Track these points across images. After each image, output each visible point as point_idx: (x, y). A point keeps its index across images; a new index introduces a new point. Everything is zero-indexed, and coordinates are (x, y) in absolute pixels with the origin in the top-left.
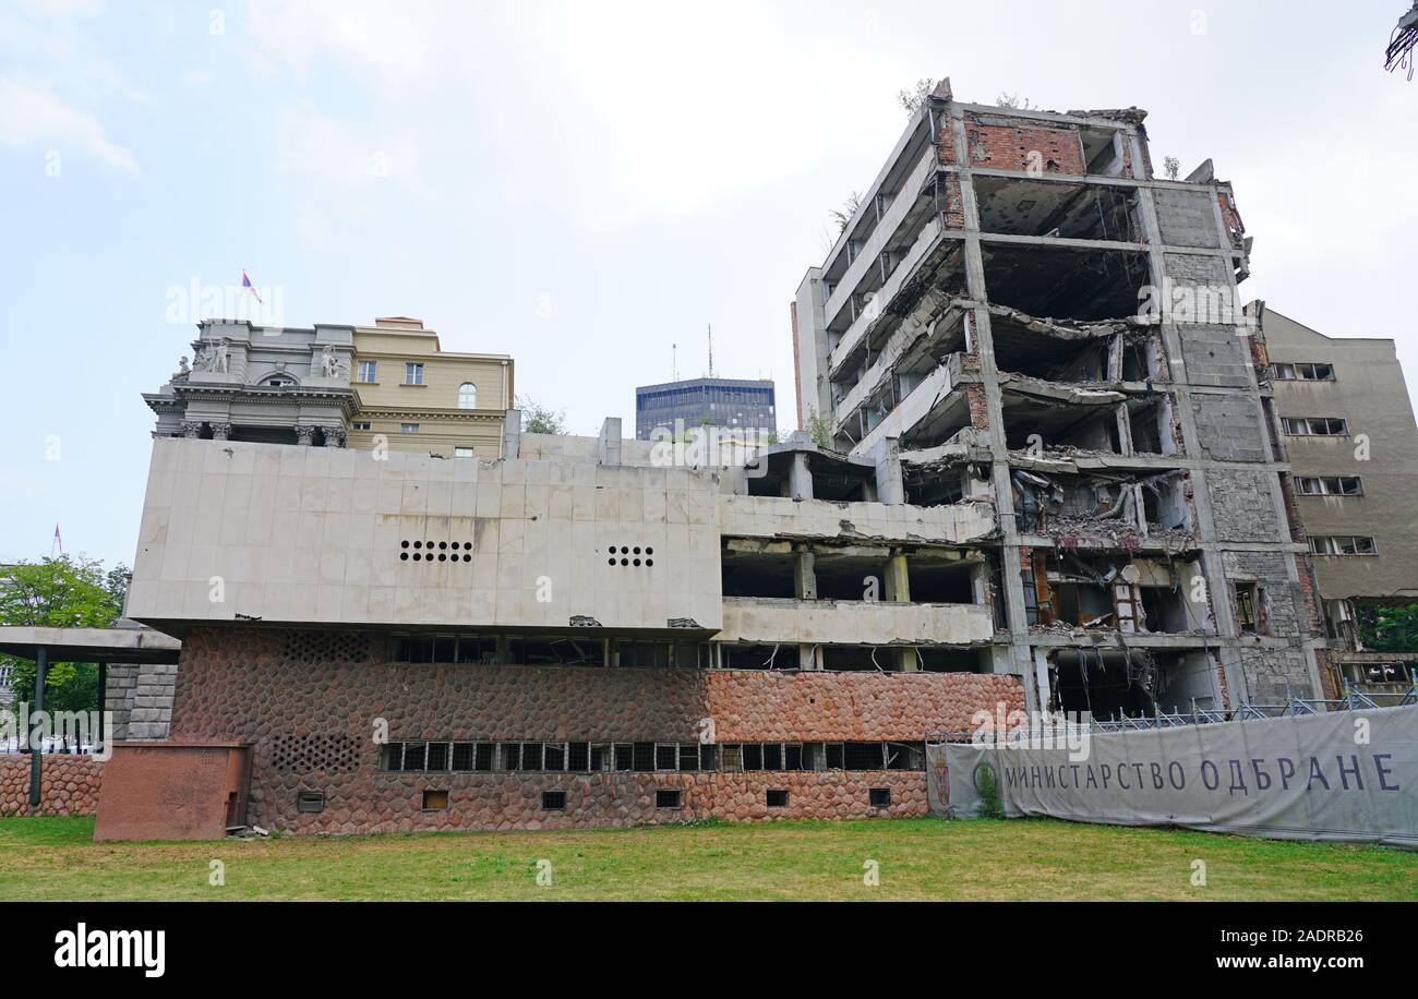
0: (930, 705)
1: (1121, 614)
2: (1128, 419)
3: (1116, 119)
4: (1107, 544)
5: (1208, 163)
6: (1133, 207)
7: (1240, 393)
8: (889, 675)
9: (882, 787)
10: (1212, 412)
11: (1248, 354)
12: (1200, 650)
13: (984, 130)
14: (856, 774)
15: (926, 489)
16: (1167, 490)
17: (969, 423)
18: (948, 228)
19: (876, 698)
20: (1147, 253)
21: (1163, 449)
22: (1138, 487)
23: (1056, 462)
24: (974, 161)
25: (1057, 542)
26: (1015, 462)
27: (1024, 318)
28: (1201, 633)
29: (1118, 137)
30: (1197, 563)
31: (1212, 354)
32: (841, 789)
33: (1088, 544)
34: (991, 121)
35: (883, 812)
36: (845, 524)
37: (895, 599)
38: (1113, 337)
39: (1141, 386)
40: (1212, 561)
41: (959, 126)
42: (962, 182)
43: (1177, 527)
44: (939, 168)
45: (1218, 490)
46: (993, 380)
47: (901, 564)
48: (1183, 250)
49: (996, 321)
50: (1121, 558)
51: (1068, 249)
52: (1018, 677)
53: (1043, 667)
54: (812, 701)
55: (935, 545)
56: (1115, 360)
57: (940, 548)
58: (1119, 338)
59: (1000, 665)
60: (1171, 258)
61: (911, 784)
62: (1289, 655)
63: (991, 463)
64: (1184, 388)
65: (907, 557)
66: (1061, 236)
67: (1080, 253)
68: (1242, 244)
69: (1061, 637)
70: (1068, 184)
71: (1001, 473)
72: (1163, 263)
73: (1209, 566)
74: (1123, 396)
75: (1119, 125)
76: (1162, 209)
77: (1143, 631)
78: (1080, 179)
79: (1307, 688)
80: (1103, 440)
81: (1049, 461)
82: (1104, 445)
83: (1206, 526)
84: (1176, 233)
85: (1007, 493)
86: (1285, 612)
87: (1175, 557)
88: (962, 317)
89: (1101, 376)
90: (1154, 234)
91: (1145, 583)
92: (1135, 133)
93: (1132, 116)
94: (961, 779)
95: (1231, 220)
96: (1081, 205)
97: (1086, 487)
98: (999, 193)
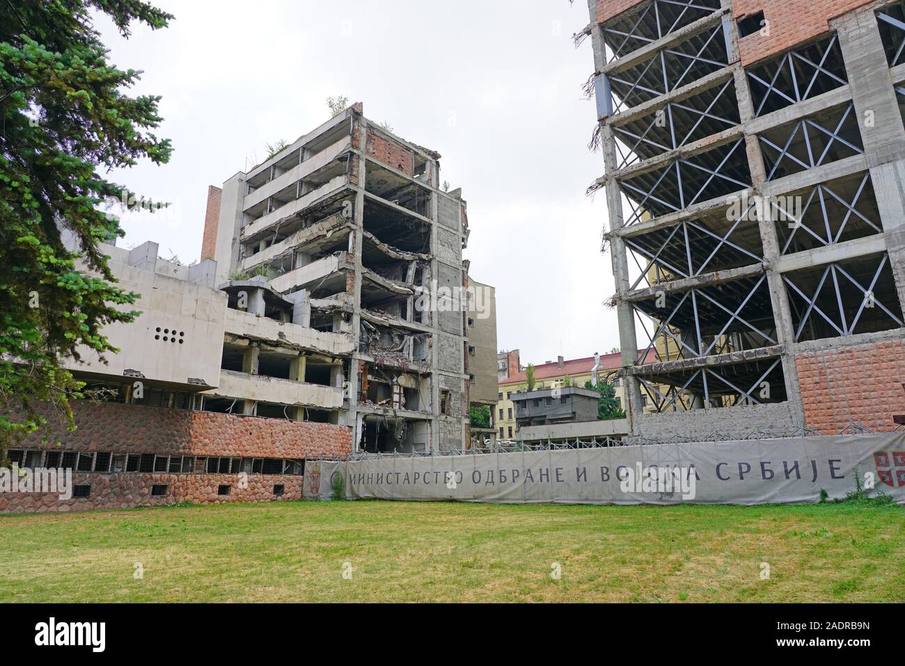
0: (309, 439)
1: (394, 400)
2: (413, 303)
3: (429, 154)
4: (396, 364)
5: (459, 189)
6: (428, 200)
8: (291, 421)
9: (281, 484)
11: (461, 284)
12: (425, 420)
13: (374, 137)
14: (268, 477)
15: (322, 322)
16: (422, 341)
17: (344, 290)
18: (351, 183)
19: (284, 434)
20: (431, 224)
21: (422, 321)
22: (412, 338)
23: (380, 319)
24: (367, 152)
25: (376, 360)
26: (363, 315)
27: (377, 242)
28: (424, 412)
29: (428, 164)
30: (429, 379)
31: (448, 281)
32: (259, 485)
33: (388, 363)
34: (378, 134)
35: (279, 498)
36: (281, 335)
37: (297, 379)
38: (412, 261)
40: (435, 378)
41: (364, 130)
42: (360, 161)
43: (423, 360)
44: (351, 149)
45: (442, 345)
46: (360, 269)
47: (303, 361)
48: (445, 228)
49: (365, 238)
50: (399, 372)
52: (351, 427)
53: (360, 423)
54: (251, 434)
56: (411, 273)
57: (324, 355)
58: (414, 263)
59: (341, 420)
60: (440, 230)
61: (295, 482)
62: (456, 425)
63: (352, 314)
65: (307, 358)
66: (399, 205)
68: (466, 232)
69: (370, 409)
70: (405, 179)
71: (356, 320)
72: (436, 232)
73: (433, 381)
74: (412, 292)
75: (430, 158)
76: (440, 206)
77: (403, 409)
78: (411, 179)
79: (460, 441)
80: (398, 311)
81: (377, 318)
82: (400, 314)
83: (435, 361)
84: (443, 219)
85: (358, 331)
86: (457, 405)
87: (421, 375)
88: (349, 232)
89: (404, 280)
90: (435, 215)
91: (406, 386)
92: (435, 164)
93: (436, 156)
94: (325, 480)
95: (464, 219)
96: (406, 191)
97: (389, 334)
98: (372, 172)
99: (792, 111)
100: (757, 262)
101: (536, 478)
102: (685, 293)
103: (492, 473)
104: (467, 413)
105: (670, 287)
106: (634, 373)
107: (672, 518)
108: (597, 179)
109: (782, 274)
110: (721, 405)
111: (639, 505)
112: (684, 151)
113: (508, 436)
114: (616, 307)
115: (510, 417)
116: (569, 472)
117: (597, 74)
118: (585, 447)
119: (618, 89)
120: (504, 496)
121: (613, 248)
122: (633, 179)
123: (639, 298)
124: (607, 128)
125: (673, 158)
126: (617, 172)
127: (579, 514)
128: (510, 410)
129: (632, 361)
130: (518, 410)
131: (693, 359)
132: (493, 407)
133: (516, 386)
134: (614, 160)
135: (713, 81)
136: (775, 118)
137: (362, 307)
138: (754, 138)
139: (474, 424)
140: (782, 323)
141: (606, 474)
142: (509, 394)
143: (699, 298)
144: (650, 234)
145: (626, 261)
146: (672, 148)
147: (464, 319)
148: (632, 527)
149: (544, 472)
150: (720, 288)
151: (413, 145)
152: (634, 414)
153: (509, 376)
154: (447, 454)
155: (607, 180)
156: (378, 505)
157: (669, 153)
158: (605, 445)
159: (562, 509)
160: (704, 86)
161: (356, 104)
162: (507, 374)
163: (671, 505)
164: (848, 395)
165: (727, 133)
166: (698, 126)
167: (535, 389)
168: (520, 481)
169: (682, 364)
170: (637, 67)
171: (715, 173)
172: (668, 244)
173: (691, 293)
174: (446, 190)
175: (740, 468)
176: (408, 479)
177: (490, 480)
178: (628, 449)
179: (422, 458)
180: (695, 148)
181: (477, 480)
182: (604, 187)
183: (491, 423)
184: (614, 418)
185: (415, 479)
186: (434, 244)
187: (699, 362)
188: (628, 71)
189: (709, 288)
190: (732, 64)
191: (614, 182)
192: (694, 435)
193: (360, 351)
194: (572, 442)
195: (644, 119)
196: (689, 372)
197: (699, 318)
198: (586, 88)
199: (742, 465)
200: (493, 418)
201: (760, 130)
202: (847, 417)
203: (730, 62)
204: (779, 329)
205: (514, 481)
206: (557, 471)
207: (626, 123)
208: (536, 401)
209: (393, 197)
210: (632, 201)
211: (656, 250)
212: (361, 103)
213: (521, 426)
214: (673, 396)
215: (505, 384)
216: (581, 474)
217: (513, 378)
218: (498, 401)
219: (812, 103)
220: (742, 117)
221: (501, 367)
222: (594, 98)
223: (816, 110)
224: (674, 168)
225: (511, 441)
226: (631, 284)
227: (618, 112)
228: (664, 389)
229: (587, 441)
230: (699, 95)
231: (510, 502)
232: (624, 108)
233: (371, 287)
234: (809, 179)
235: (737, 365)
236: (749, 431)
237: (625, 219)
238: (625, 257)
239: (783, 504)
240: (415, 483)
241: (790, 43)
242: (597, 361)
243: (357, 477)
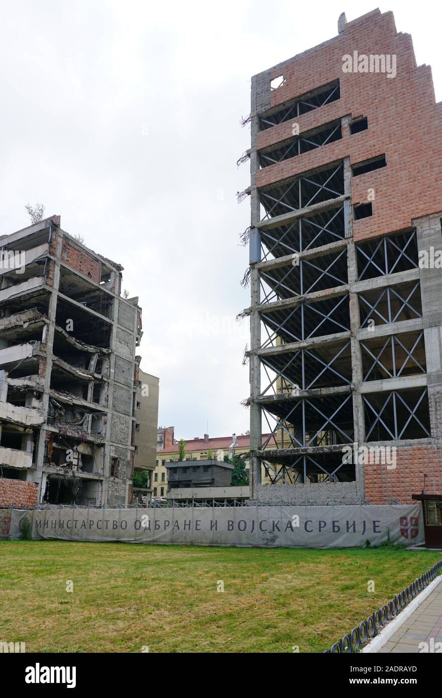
1: (75, 463)
2: (93, 388)
3: (114, 266)
4: (77, 435)
5: (137, 298)
6: (111, 304)
7: (128, 389)
10: (119, 393)
11: (133, 375)
12: (98, 480)
13: (69, 247)
15: (17, 398)
16: (99, 418)
17: (37, 373)
18: (47, 284)
20: (112, 325)
21: (100, 402)
22: (91, 416)
23: (65, 398)
24: (62, 259)
25: (60, 431)
26: (52, 395)
27: (66, 335)
28: (97, 474)
29: (113, 274)
30: (103, 449)
31: (123, 371)
33: (70, 434)
34: (72, 245)
38: (94, 354)
39: (99, 377)
40: (107, 448)
41: (60, 240)
42: (56, 266)
43: (98, 433)
44: (48, 255)
45: (115, 423)
46: (51, 357)
47: (0, 429)
48: (123, 328)
49: (56, 332)
50: (78, 441)
51: (87, 312)
52: (37, 484)
53: (45, 480)
56: (93, 363)
57: (17, 425)
58: (96, 355)
59: (29, 478)
60: (119, 330)
62: (122, 486)
63: (43, 393)
64: (112, 381)
65: (2, 426)
66: (87, 306)
67: (90, 315)
68: (140, 333)
69: (53, 470)
70: (93, 285)
71: (46, 398)
72: (116, 331)
73: (106, 450)
74: (93, 378)
75: (114, 269)
76: (120, 310)
77: (80, 471)
78: (98, 285)
79: (124, 498)
80: (79, 393)
81: (63, 398)
82: (82, 396)
83: (108, 435)
84: (122, 321)
85: (46, 407)
86: (124, 470)
87: (96, 445)
88: (43, 326)
89: (87, 368)
90: (116, 318)
91: (84, 453)
92: (118, 275)
93: (119, 268)
94: (15, 524)
95: (139, 323)
96: (92, 294)
97: (73, 411)
98: (65, 276)
99: (382, 280)
100: (346, 384)
101: (182, 527)
102: (299, 401)
103: (149, 523)
104: (131, 476)
105: (289, 396)
106: (258, 455)
107: (271, 555)
108: (245, 310)
109: (362, 395)
111: (252, 547)
112: (308, 297)
113: (160, 495)
114: (249, 406)
115: (163, 480)
116: (205, 525)
117: (252, 228)
118: (218, 506)
119: (266, 240)
120: (156, 539)
121: (252, 363)
122: (272, 313)
123: (267, 402)
124: (256, 271)
125: (300, 301)
126: (260, 306)
127: (210, 552)
128: (163, 474)
129: (257, 446)
130: (170, 475)
131: (298, 448)
132: (150, 472)
133: (170, 456)
134: (259, 297)
135: (333, 249)
136: (371, 284)
137: (51, 388)
138: (355, 295)
139: (135, 484)
140: (358, 428)
141: (231, 525)
142: (164, 463)
143: (306, 404)
144: (279, 355)
145: (260, 374)
146: (300, 295)
147: (134, 403)
148: (244, 560)
149: (187, 523)
150: (322, 400)
151: (101, 257)
152: (255, 484)
153: (164, 448)
154: (115, 507)
155: (252, 311)
156: (59, 544)
157: (298, 297)
158: (233, 505)
159: (198, 549)
160: (326, 251)
161: (54, 216)
162: (163, 445)
163: (273, 548)
164: (393, 479)
165: (338, 289)
166: (321, 279)
167: (184, 459)
168: (169, 529)
169: (291, 451)
170: (282, 227)
171: (327, 317)
172: (291, 363)
173: (302, 402)
174: (126, 297)
175: (320, 524)
176: (84, 525)
177: (147, 527)
178: (249, 509)
179: (95, 510)
180: (315, 297)
181: (138, 527)
182: (250, 316)
183: (148, 485)
184: (242, 485)
185: (90, 525)
186: (113, 341)
187: (302, 451)
188: (275, 229)
189: (315, 399)
190: (347, 238)
191: (257, 314)
192: (293, 500)
193: (47, 424)
194: (209, 502)
195: (283, 268)
196: (295, 457)
197: (306, 419)
198: (243, 237)
199: (321, 522)
200: (150, 481)
201: (360, 291)
202: (390, 493)
203: (346, 237)
204: (356, 432)
205: (165, 529)
206: (197, 523)
207: (269, 269)
208: (185, 469)
209: (82, 298)
210: (268, 328)
211: (282, 367)
212: (59, 216)
213: (172, 488)
214: (284, 472)
215: (162, 453)
216: (214, 525)
217: (168, 449)
218: (155, 467)
219: (394, 277)
220: (349, 279)
221: (159, 440)
222: (248, 245)
223: (396, 283)
224: (300, 309)
225: (163, 498)
226: (262, 391)
227: (265, 260)
228: (278, 467)
229: (220, 502)
230: (323, 257)
231: (161, 543)
232: (271, 257)
233: (61, 372)
234: (386, 330)
235: (327, 454)
236: (329, 500)
237: (262, 342)
238: (260, 370)
239: (345, 548)
240: (90, 528)
241: (386, 231)
242: (234, 440)
243: (42, 522)
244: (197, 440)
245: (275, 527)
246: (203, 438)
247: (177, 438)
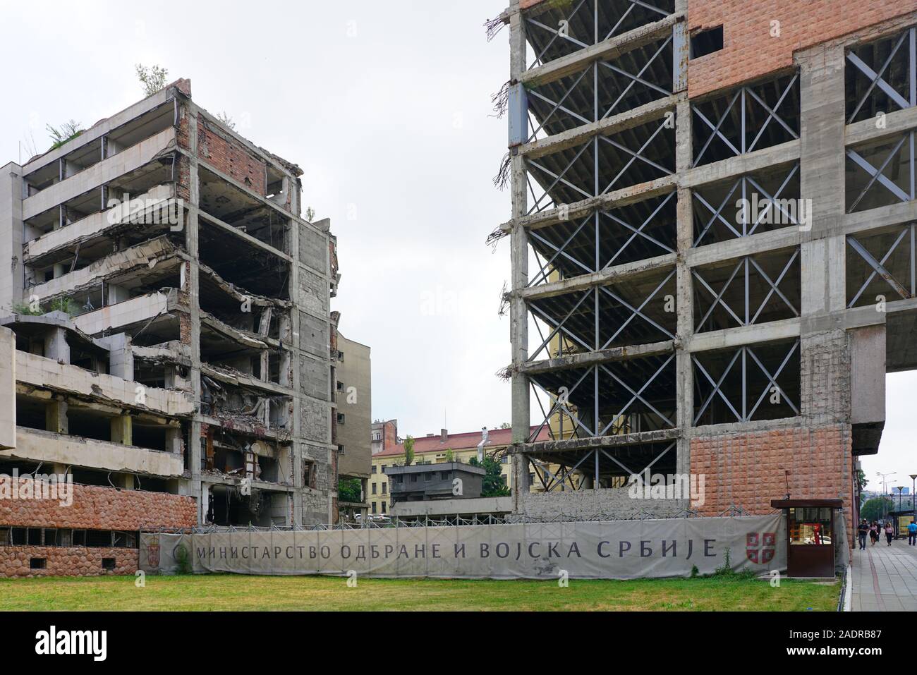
0: (143, 510)
1: (248, 469)
2: (268, 360)
3: (287, 168)
4: (249, 430)
5: (327, 220)
6: (287, 230)
7: (322, 362)
8: (119, 490)
9: (111, 557)
10: (309, 367)
11: (329, 340)
12: (285, 493)
13: (209, 134)
14: (94, 550)
15: (149, 374)
16: (281, 405)
17: (178, 338)
18: (178, 196)
19: (110, 503)
20: (291, 263)
21: (280, 381)
22: (268, 401)
23: (226, 376)
25: (223, 424)
26: (204, 370)
27: (219, 279)
28: (284, 483)
29: (286, 181)
30: (289, 448)
31: (313, 335)
32: (83, 558)
33: (238, 428)
34: (215, 131)
35: (110, 572)
36: (95, 387)
37: (122, 442)
38: (266, 308)
39: (277, 343)
40: (297, 448)
41: (194, 122)
42: (191, 166)
43: (281, 427)
44: (176, 147)
45: (305, 411)
46: (197, 314)
47: (128, 421)
48: (308, 269)
49: (202, 273)
50: (253, 438)
51: (249, 243)
52: (194, 498)
53: (206, 494)
55: (154, 413)
56: (265, 322)
57: (155, 415)
58: (269, 310)
59: (182, 490)
60: (302, 271)
61: (128, 555)
62: (322, 499)
63: (190, 368)
64: (297, 350)
65: (132, 417)
66: (248, 233)
67: (255, 248)
68: (336, 277)
69: (218, 478)
70: (255, 199)
71: (195, 375)
72: (297, 273)
73: (295, 450)
74: (267, 346)
75: (288, 173)
76: (301, 238)
77: (258, 479)
78: (263, 199)
79: (327, 516)
80: (249, 368)
81: (222, 374)
82: (252, 372)
83: (296, 428)
84: (306, 256)
85: (198, 388)
86: (324, 478)
87: (279, 443)
88: (180, 264)
89: (256, 330)
90: (295, 249)
91: (263, 454)
92: (295, 182)
93: (296, 171)
94: (166, 553)
95: (333, 260)
96: (256, 215)
97: (240, 394)
98: (210, 184)
99: (734, 164)
100: (668, 338)
101: (412, 554)
102: (588, 368)
103: (363, 549)
104: (335, 486)
105: (573, 360)
106: (524, 450)
107: (548, 592)
108: (502, 224)
109: (692, 354)
110: (610, 486)
111: (517, 580)
112: (607, 199)
113: (381, 511)
114: (510, 378)
115: (384, 491)
116: (446, 547)
117: (513, 83)
118: (465, 524)
119: (537, 107)
120: (374, 571)
121: (514, 311)
122: (545, 229)
123: (538, 370)
124: (520, 158)
125: (593, 207)
126: (526, 218)
127: (454, 588)
128: (384, 484)
129: (523, 438)
130: (394, 485)
131: (588, 439)
132: (364, 481)
133: (393, 459)
134: (524, 202)
135: (653, 112)
136: (715, 171)
137: (202, 360)
138: (688, 192)
139: (342, 497)
140: (683, 406)
141: (485, 550)
142: (383, 468)
143: (602, 374)
144: (557, 298)
145: (527, 328)
146: (594, 195)
147: (332, 382)
148: (507, 600)
149: (420, 548)
150: (626, 365)
151: (264, 151)
152: (520, 492)
153: (384, 449)
154: (312, 528)
155: (513, 227)
156: (231, 579)
157: (590, 200)
158: (487, 523)
159: (437, 584)
160: (640, 118)
161: (180, 80)
162: (382, 445)
163: (549, 580)
164: (735, 480)
165: (659, 183)
166: (627, 169)
167: (413, 463)
168: (392, 557)
169: (576, 443)
170: (563, 80)
171: (638, 232)
172: (575, 311)
173: (594, 369)
174: (310, 220)
175: (621, 546)
176: (268, 553)
177: (361, 555)
178: (511, 527)
179: (283, 532)
180: (619, 198)
181: (346, 555)
182: (509, 236)
183: (362, 498)
184: (498, 496)
185: (276, 553)
186: (294, 289)
187: (594, 442)
188: (551, 83)
189: (614, 364)
190: (677, 93)
191: (521, 231)
192: (579, 514)
193: (202, 412)
194: (451, 519)
195: (565, 152)
196: (582, 452)
197: (599, 396)
198: (497, 101)
199: (624, 544)
200: (365, 493)
201: (696, 184)
202: (731, 500)
203: (674, 91)
204: (679, 412)
205: (387, 557)
206: (434, 548)
207: (542, 155)
208: (414, 476)
209: (240, 221)
210: (540, 256)
211: (561, 317)
212: (188, 81)
213: (396, 501)
214: (563, 475)
215: (379, 456)
216: (459, 550)
217: (388, 451)
218: (370, 475)
219: (757, 157)
220: (678, 165)
221: (375, 438)
222: (506, 116)
223: (760, 167)
224: (593, 220)
225: (384, 516)
226: (530, 354)
227: (534, 140)
228: (554, 468)
229: (467, 518)
230: (634, 129)
231: (381, 577)
232: (542, 134)
233: (213, 336)
234: (738, 249)
235: (632, 446)
236: (634, 512)
237: (530, 278)
238: (526, 322)
239: (657, 579)
240: (276, 557)
241: (747, 76)
242: (485, 437)
243: (206, 551)
244: (430, 438)
245: (552, 552)
246: (440, 435)
247: (402, 435)
